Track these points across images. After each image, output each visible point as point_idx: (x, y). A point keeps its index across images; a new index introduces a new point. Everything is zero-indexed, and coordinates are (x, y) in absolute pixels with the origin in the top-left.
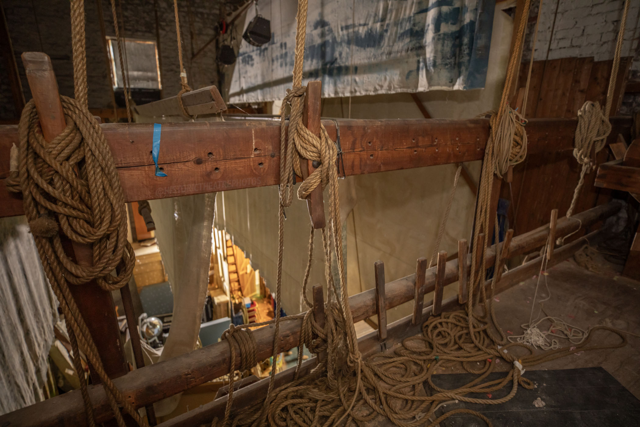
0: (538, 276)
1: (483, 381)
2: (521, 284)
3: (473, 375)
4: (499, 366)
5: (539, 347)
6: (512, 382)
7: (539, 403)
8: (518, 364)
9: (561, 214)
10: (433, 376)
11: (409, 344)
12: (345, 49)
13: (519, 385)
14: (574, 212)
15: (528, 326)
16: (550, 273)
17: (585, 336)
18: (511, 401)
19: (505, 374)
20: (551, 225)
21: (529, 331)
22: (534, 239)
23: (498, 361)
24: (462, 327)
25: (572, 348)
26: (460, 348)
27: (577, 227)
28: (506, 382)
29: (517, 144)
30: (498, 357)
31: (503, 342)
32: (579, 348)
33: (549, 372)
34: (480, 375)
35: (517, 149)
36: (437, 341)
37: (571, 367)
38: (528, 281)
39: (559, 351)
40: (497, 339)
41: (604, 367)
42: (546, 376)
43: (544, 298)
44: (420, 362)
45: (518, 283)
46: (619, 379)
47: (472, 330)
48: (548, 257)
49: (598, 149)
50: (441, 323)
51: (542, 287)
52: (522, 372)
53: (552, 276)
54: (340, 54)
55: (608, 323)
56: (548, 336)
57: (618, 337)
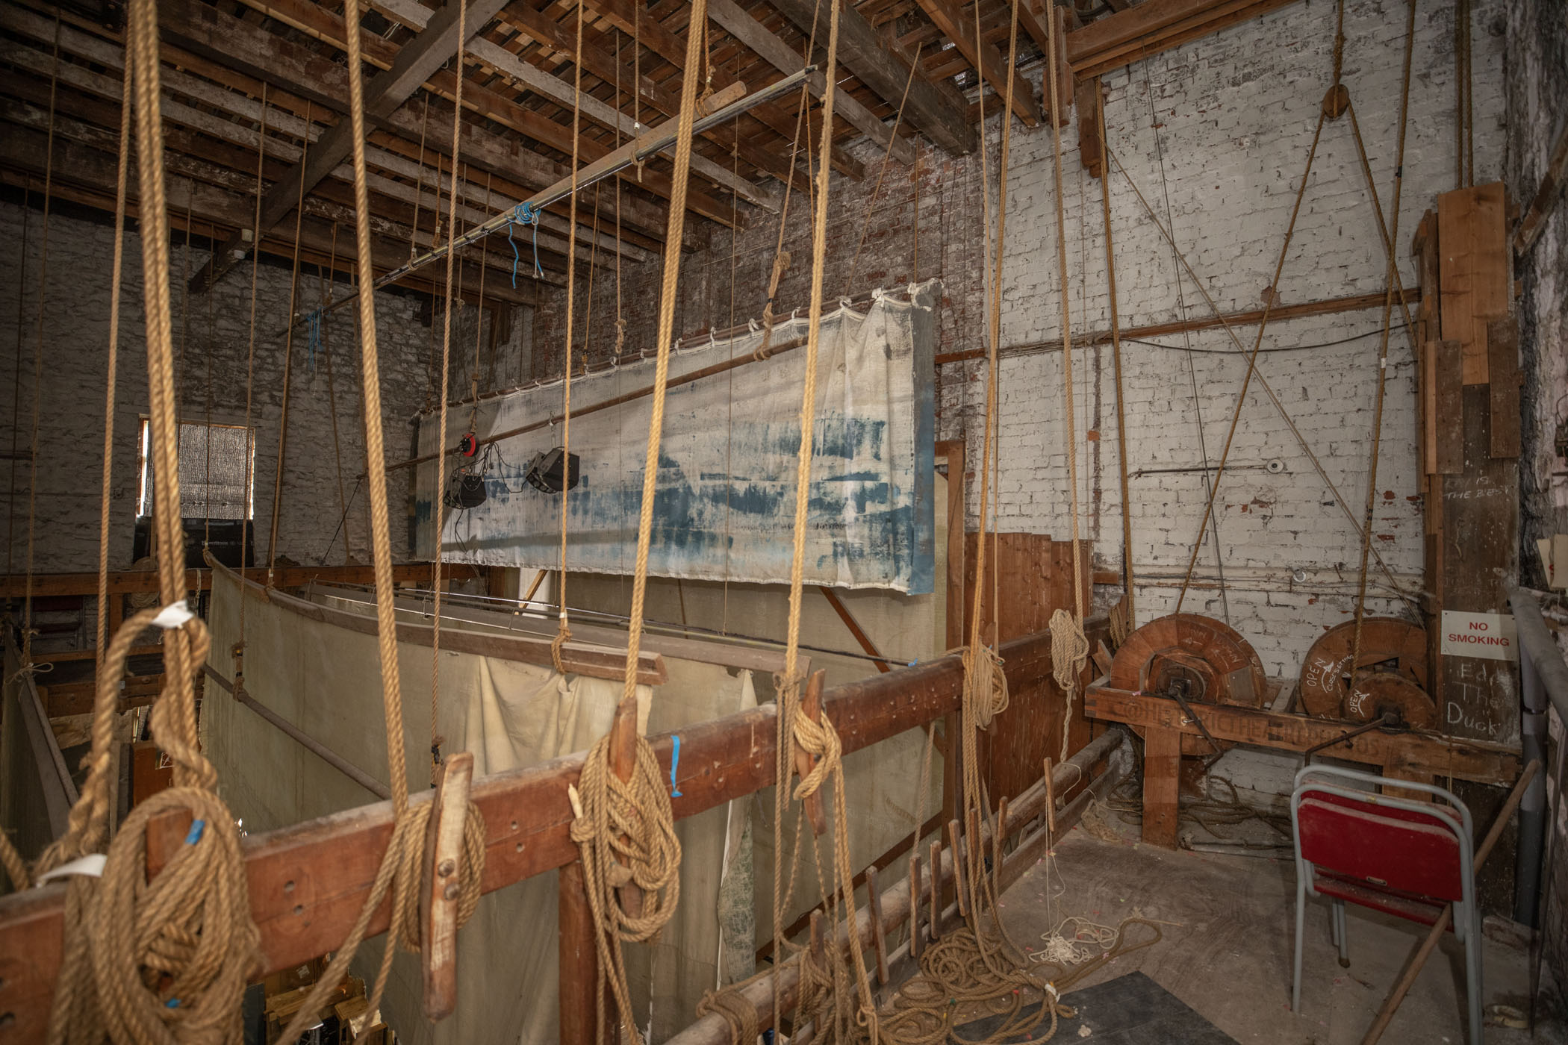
0: (1044, 859)
1: (1017, 1021)
2: (1026, 874)
3: (1002, 1015)
4: (1029, 998)
5: (1069, 962)
6: (1049, 1013)
7: (1084, 1032)
8: (1050, 988)
9: (1055, 760)
10: (955, 1029)
11: (909, 990)
12: (709, 509)
13: (1058, 1015)
14: (1069, 756)
15: (1049, 936)
16: (1057, 851)
17: (1117, 936)
18: (1054, 1037)
19: (1040, 1004)
20: (1047, 778)
21: (1052, 943)
22: (1031, 804)
23: (1025, 990)
24: (970, 952)
25: (1105, 955)
26: (976, 984)
27: (1076, 778)
28: (1041, 1015)
29: (996, 688)
30: (1024, 985)
31: (1026, 964)
32: (1113, 953)
33: (1084, 991)
34: (1010, 1014)
35: (997, 695)
36: (946, 980)
37: (1109, 978)
38: (1032, 869)
39: (1092, 962)
40: (1018, 963)
41: (1143, 971)
42: (1084, 997)
43: (1058, 892)
44: (934, 1012)
45: (1021, 873)
46: (1161, 983)
47: (984, 954)
48: (1052, 829)
49: (1080, 669)
50: (942, 951)
51: (1053, 875)
52: (1058, 998)
53: (1061, 856)
54: (700, 514)
55: (1137, 914)
56: (1075, 945)
57: (1151, 929)
